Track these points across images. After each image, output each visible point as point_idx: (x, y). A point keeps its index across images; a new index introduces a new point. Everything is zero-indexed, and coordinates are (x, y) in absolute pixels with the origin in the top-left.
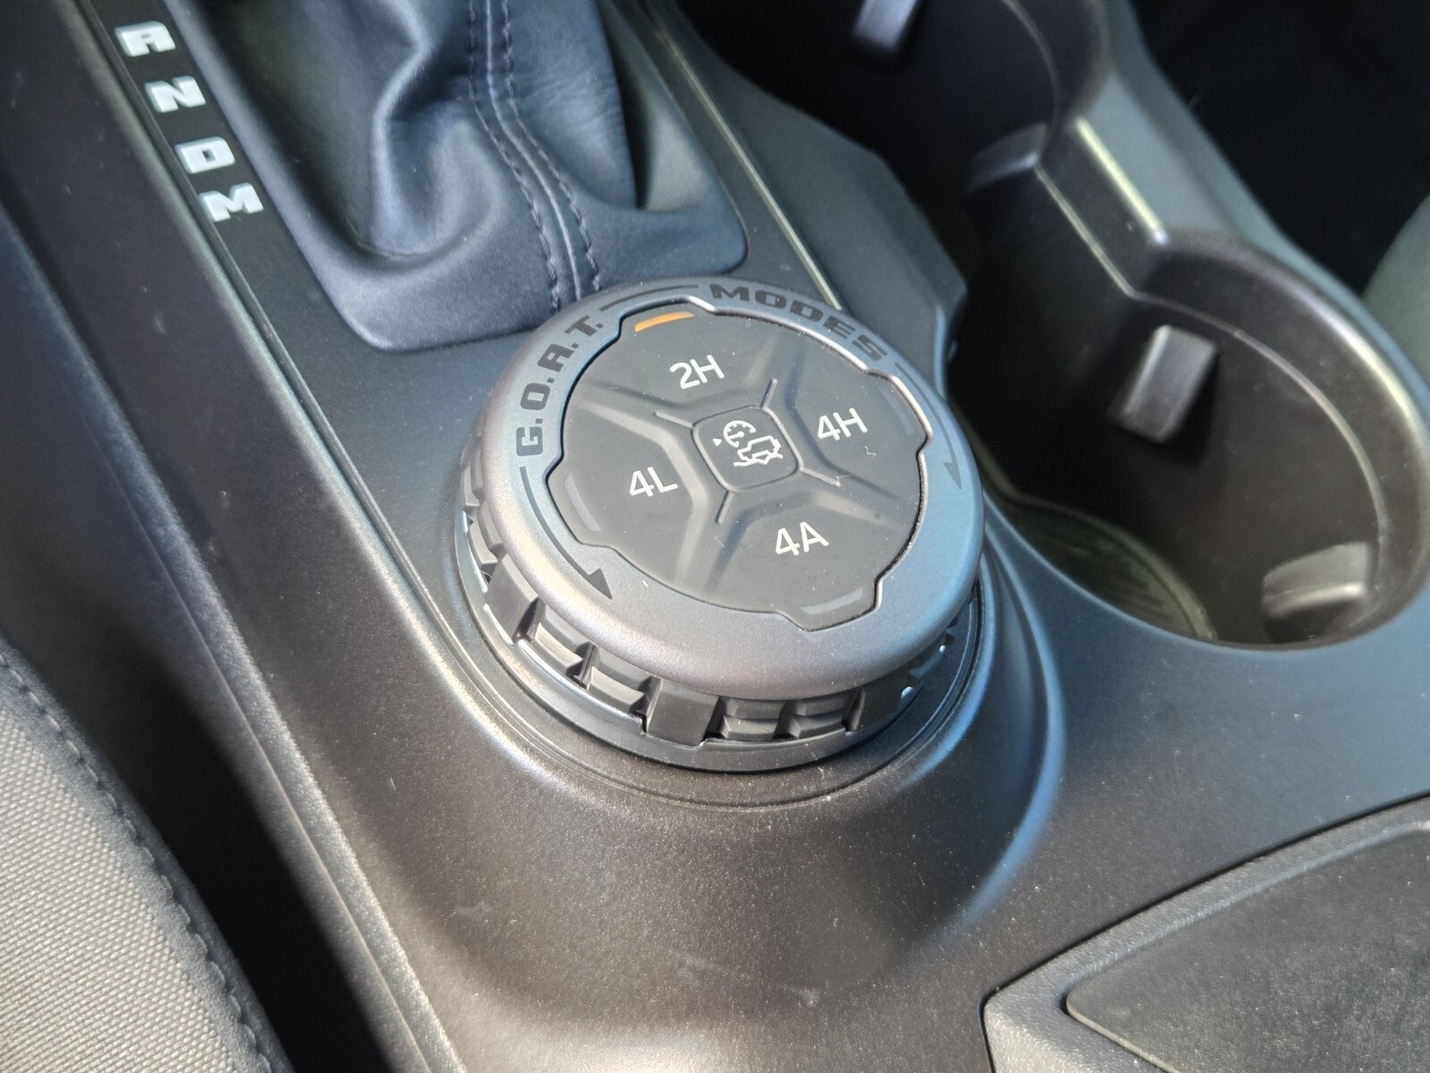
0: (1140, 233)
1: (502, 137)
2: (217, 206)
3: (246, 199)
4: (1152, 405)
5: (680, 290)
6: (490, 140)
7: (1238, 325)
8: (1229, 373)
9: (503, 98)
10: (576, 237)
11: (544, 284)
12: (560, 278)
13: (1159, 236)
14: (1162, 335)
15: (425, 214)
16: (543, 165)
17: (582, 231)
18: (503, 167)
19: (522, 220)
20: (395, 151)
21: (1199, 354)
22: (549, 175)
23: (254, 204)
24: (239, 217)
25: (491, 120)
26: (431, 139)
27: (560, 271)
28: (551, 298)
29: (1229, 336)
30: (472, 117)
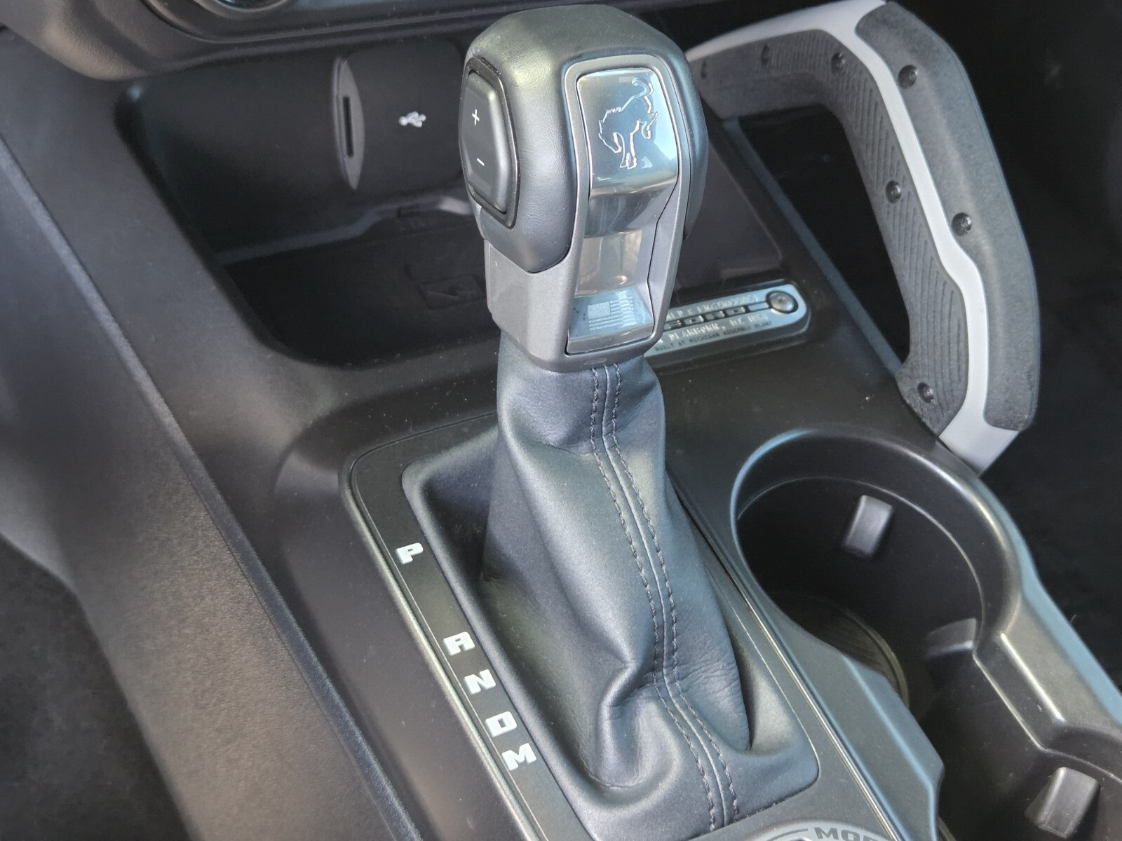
0: (1046, 714)
1: (675, 712)
2: (511, 760)
3: (526, 753)
4: (1058, 818)
5: (799, 833)
6: (669, 716)
7: (1112, 771)
8: (1106, 797)
9: (671, 683)
10: (724, 778)
11: (706, 810)
12: (715, 805)
13: (1058, 715)
14: (1062, 772)
15: (633, 763)
16: (700, 729)
17: (727, 774)
18: (678, 734)
19: (692, 771)
20: (614, 726)
21: (1087, 785)
22: (705, 737)
23: (532, 757)
24: (523, 765)
25: (668, 699)
26: (635, 714)
27: (715, 801)
28: (710, 817)
29: (1107, 777)
30: (656, 699)
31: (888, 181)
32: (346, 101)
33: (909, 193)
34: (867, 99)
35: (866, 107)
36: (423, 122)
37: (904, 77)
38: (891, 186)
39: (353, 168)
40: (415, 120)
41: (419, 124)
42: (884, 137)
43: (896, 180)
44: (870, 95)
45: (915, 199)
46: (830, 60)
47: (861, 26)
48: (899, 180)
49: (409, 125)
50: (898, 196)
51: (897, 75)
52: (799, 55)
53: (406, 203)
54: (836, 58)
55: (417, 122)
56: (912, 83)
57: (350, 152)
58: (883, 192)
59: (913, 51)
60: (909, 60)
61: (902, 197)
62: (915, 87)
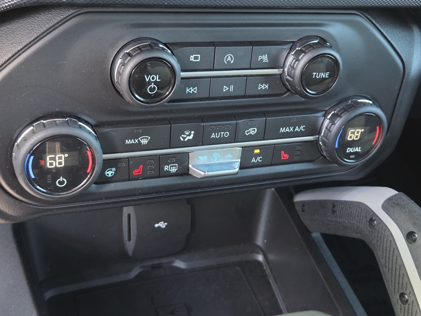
31: (400, 292)
32: (129, 216)
33: (413, 301)
34: (389, 245)
35: (388, 249)
36: (166, 226)
37: (410, 237)
38: (402, 295)
39: (130, 246)
40: (162, 225)
41: (164, 226)
42: (398, 268)
43: (405, 292)
44: (390, 243)
45: (416, 306)
46: (368, 220)
47: (385, 205)
48: (408, 293)
49: (159, 227)
50: (407, 301)
51: (405, 236)
52: (351, 214)
53: (156, 262)
54: (371, 220)
55: (163, 225)
56: (415, 241)
57: (130, 240)
58: (398, 297)
59: (415, 224)
60: (412, 229)
61: (409, 302)
62: (415, 244)
